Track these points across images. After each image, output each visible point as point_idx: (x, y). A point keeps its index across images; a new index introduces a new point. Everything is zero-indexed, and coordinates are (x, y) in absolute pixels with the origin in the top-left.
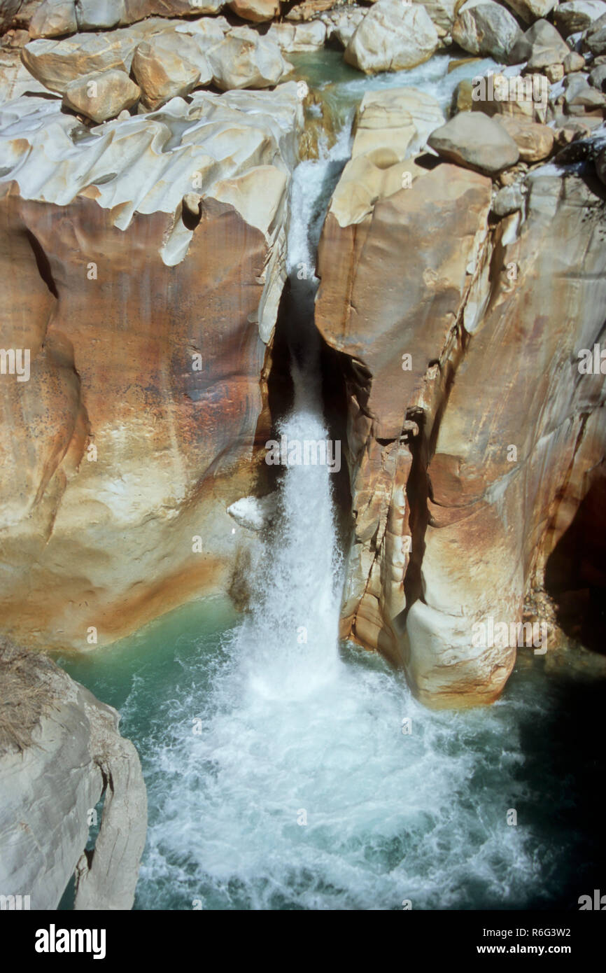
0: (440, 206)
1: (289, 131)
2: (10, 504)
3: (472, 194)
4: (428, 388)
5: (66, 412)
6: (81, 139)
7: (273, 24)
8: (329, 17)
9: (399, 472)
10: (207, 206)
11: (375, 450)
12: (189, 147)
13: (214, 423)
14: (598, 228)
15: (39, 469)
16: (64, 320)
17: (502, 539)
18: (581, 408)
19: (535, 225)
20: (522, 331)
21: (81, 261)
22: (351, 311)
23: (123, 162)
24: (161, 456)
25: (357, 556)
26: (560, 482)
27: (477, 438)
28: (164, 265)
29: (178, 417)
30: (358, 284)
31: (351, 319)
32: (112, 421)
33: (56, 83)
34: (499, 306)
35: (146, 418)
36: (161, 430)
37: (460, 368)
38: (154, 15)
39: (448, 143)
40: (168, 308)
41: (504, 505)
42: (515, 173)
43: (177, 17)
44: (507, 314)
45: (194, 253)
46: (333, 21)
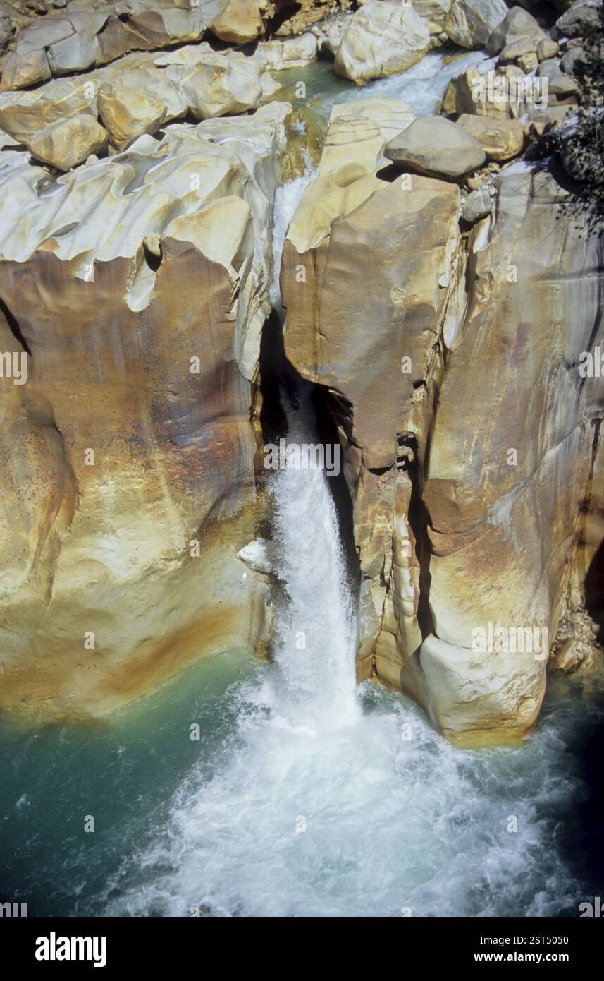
0: (401, 219)
1: (266, 155)
2: (9, 570)
3: (436, 203)
4: (416, 411)
5: (56, 471)
6: (48, 190)
7: (260, 43)
8: (320, 28)
9: (399, 501)
10: (167, 246)
11: (369, 480)
12: (149, 186)
13: (205, 468)
14: (573, 224)
15: (35, 532)
16: (40, 378)
17: (514, 562)
18: (591, 414)
19: (505, 228)
20: (505, 341)
21: (48, 317)
22: (321, 339)
23: (83, 209)
24: (154, 508)
25: (367, 593)
26: (582, 495)
27: (470, 459)
28: (132, 312)
29: (168, 465)
30: (324, 311)
31: (321, 347)
32: (99, 476)
33: (24, 135)
34: (475, 317)
35: (134, 470)
36: (151, 480)
37: (444, 387)
38: (134, 50)
39: (405, 153)
40: (140, 355)
41: (511, 525)
42: (486, 175)
43: (158, 49)
44: (486, 325)
45: (160, 296)
46: (324, 32)
